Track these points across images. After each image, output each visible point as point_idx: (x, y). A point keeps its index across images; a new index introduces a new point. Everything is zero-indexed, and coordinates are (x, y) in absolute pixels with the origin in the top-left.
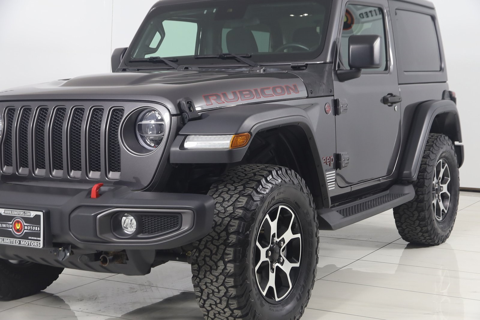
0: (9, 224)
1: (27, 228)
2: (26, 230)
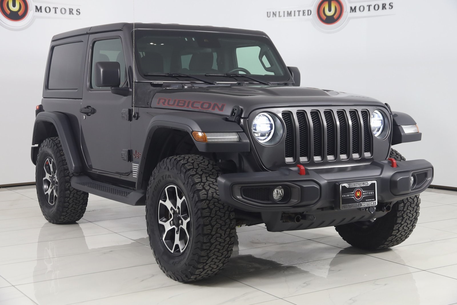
0: (351, 194)
1: (365, 193)
2: (364, 195)
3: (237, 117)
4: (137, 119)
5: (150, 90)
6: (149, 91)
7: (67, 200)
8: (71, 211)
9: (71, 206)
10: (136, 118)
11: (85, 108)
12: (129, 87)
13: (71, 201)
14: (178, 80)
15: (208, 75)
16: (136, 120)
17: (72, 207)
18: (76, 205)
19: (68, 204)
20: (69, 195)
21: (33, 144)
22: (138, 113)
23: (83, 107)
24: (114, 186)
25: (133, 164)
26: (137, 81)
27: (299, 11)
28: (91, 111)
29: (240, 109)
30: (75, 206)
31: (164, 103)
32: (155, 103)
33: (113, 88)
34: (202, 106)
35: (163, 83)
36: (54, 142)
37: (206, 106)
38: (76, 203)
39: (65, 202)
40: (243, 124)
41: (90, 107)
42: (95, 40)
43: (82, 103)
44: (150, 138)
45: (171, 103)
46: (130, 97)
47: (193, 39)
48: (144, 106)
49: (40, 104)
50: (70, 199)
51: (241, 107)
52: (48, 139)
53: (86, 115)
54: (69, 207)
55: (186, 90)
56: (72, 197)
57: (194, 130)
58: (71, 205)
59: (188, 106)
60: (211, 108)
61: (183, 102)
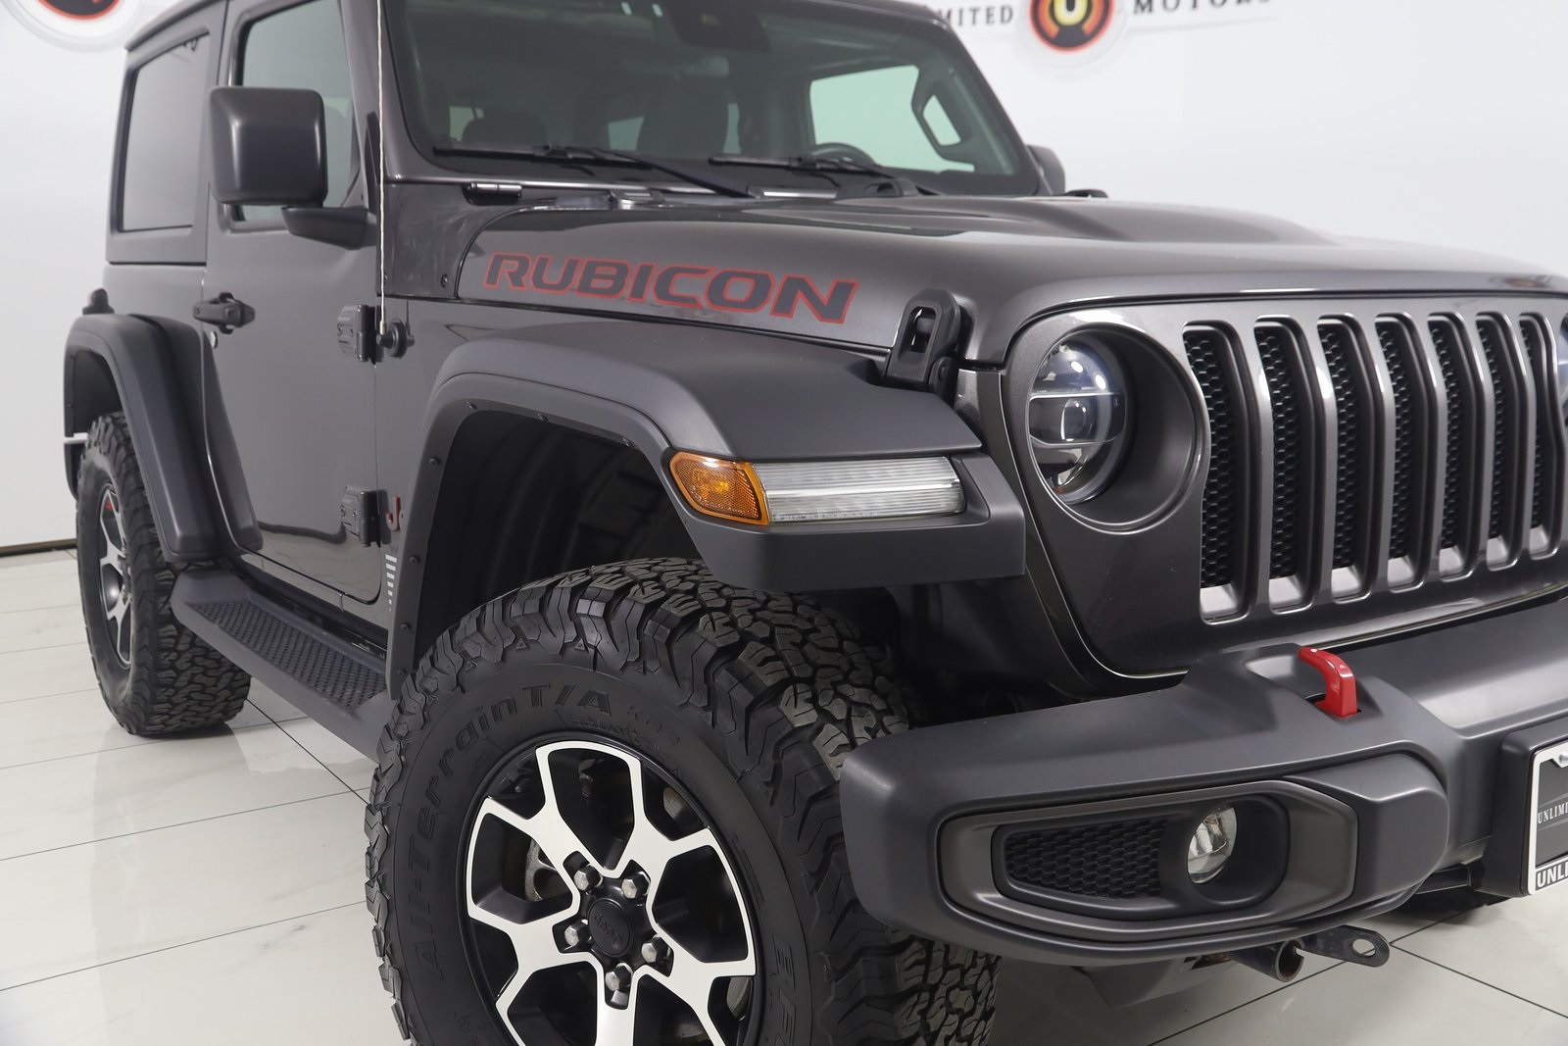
3: (941, 361)
4: (400, 353)
5: (460, 217)
6: (451, 221)
7: (166, 659)
8: (189, 697)
9: (186, 679)
10: (393, 350)
11: (214, 302)
12: (367, 205)
13: (182, 664)
14: (590, 176)
15: (724, 160)
16: (397, 360)
17: (191, 682)
18: (205, 674)
19: (175, 675)
20: (173, 641)
21: (69, 433)
22: (403, 328)
23: (209, 297)
24: (325, 633)
25: (388, 557)
26: (398, 176)
27: (975, 11)
28: (230, 313)
29: (957, 311)
30: (204, 680)
31: (516, 279)
32: (474, 277)
33: (291, 210)
34: (716, 292)
35: (524, 187)
36: (120, 433)
37: (739, 290)
38: (206, 668)
39: (161, 669)
40: (976, 404)
41: (230, 296)
42: (247, 17)
43: (209, 282)
44: (438, 460)
45: (553, 275)
46: (368, 252)
47: (658, 10)
48: (426, 294)
49: (99, 285)
50: (180, 654)
51: (960, 300)
52: (104, 417)
53: (216, 328)
54: (177, 684)
55: (628, 216)
56: (188, 646)
57: (679, 443)
58: (184, 679)
59: (637, 294)
60: (768, 307)
61: (613, 271)
